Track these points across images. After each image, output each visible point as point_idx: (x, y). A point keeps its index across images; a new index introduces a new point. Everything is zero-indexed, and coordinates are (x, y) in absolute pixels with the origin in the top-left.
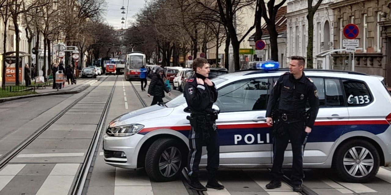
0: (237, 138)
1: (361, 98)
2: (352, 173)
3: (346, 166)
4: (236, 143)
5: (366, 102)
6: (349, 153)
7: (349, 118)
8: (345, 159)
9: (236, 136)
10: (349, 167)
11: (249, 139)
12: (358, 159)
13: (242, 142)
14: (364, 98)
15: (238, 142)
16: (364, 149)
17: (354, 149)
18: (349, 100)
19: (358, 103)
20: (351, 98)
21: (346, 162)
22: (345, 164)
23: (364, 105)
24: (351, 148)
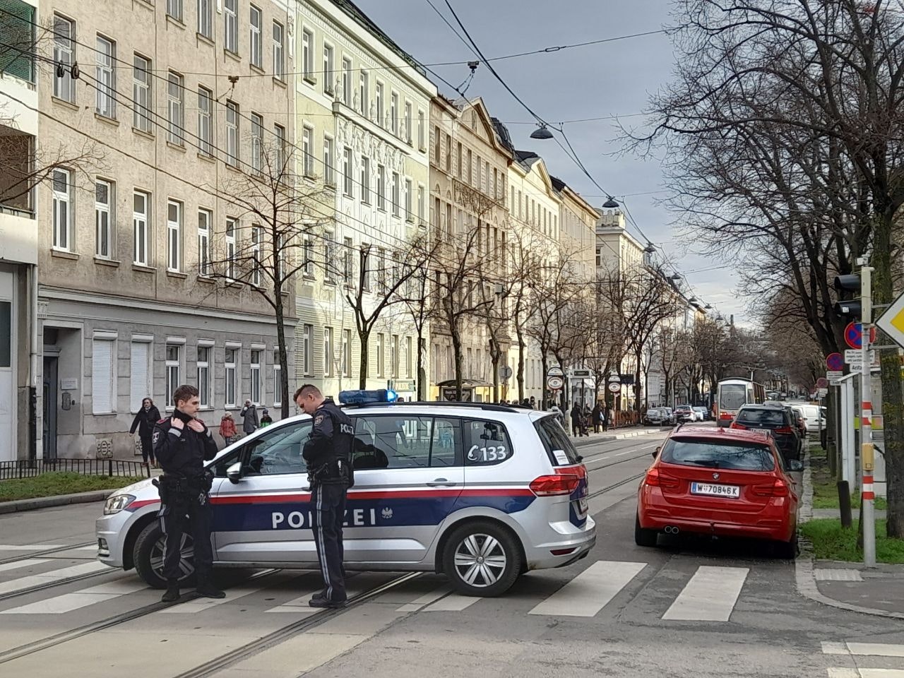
0: (277, 518)
1: (492, 450)
2: (469, 578)
3: (459, 566)
4: (275, 526)
5: (499, 458)
6: (464, 545)
7: (464, 484)
8: (457, 556)
9: (275, 515)
10: (464, 569)
11: (296, 519)
12: (480, 555)
13: (284, 526)
14: (498, 451)
15: (278, 524)
16: (490, 538)
17: (472, 537)
18: (470, 454)
19: (485, 459)
20: (475, 450)
21: (459, 559)
22: (457, 563)
23: (497, 462)
24: (468, 536)
